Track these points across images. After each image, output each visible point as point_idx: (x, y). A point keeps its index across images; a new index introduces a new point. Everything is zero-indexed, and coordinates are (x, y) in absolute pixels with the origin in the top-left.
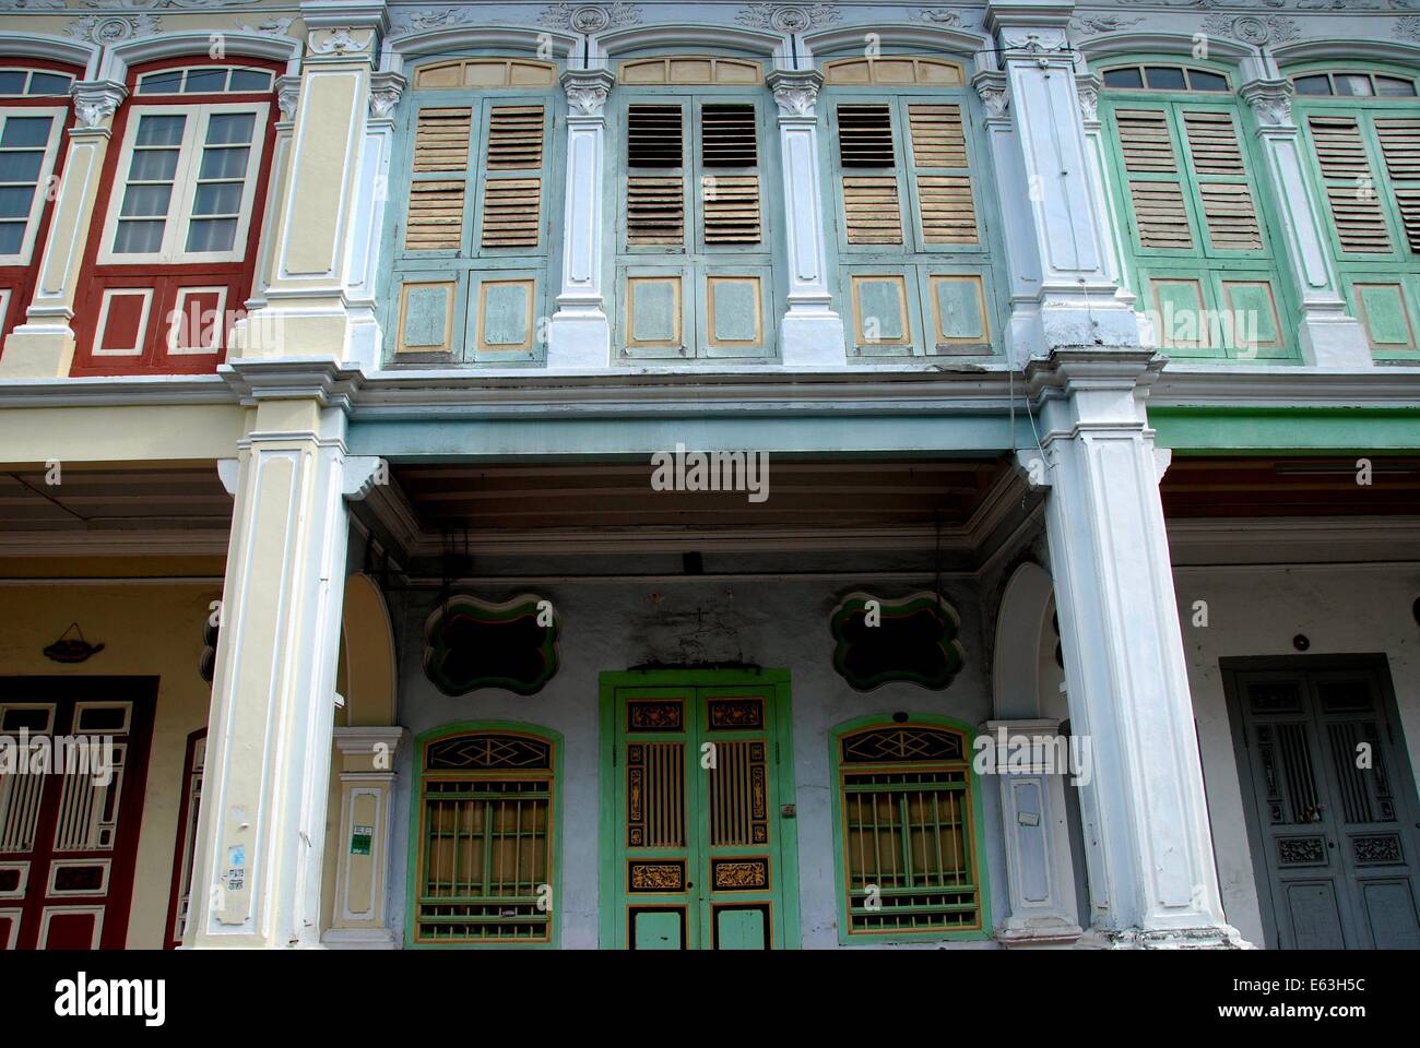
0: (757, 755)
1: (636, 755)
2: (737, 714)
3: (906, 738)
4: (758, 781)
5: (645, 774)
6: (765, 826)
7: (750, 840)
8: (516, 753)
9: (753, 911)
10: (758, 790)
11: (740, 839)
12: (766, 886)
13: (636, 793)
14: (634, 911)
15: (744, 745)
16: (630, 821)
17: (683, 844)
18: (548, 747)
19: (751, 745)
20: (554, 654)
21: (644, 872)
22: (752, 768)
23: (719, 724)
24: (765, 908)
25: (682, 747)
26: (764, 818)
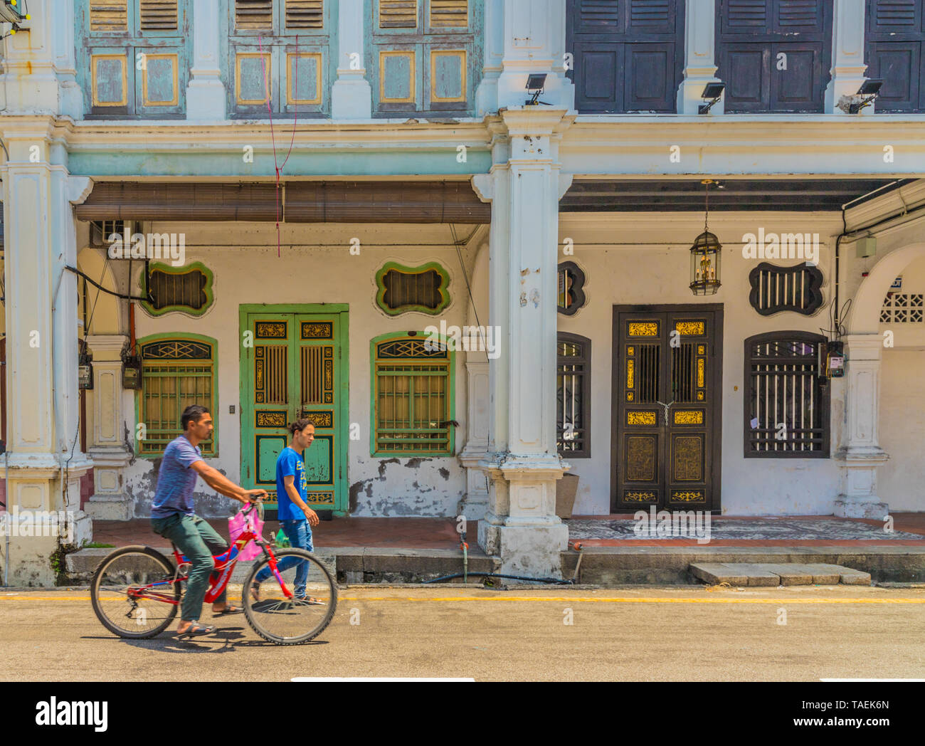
0: (329, 354)
1: (260, 352)
2: (318, 331)
3: (415, 345)
4: (328, 369)
5: (265, 363)
6: (332, 394)
7: (323, 402)
8: (192, 350)
9: (324, 439)
10: (328, 374)
11: (318, 400)
12: (331, 426)
13: (260, 374)
14: (259, 438)
15: (321, 348)
16: (257, 389)
17: (286, 402)
18: (210, 347)
19: (325, 348)
20: (212, 292)
21: (264, 416)
22: (325, 361)
23: (307, 336)
24: (330, 438)
25: (286, 348)
26: (332, 389)
